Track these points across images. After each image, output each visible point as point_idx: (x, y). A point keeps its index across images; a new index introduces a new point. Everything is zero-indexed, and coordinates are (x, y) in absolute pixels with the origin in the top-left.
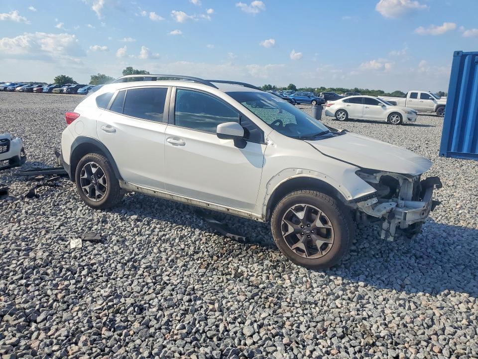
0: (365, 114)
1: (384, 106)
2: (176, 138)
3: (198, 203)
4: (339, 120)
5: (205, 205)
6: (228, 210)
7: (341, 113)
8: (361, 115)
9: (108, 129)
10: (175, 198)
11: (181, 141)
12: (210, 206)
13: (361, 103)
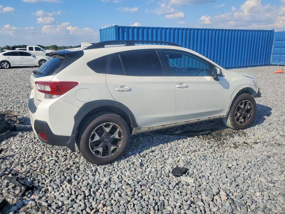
0: (23, 62)
1: (34, 56)
2: (181, 84)
3: (193, 121)
4: (5, 69)
5: (197, 121)
6: (210, 118)
7: (4, 63)
8: (20, 63)
9: (122, 89)
10: (178, 124)
11: (184, 84)
12: (200, 120)
13: (18, 56)
